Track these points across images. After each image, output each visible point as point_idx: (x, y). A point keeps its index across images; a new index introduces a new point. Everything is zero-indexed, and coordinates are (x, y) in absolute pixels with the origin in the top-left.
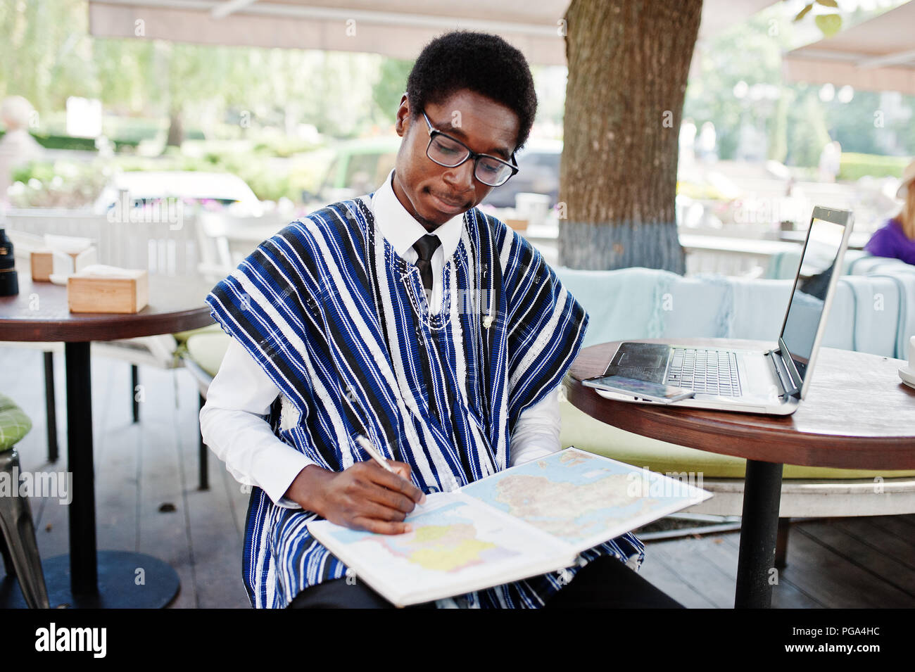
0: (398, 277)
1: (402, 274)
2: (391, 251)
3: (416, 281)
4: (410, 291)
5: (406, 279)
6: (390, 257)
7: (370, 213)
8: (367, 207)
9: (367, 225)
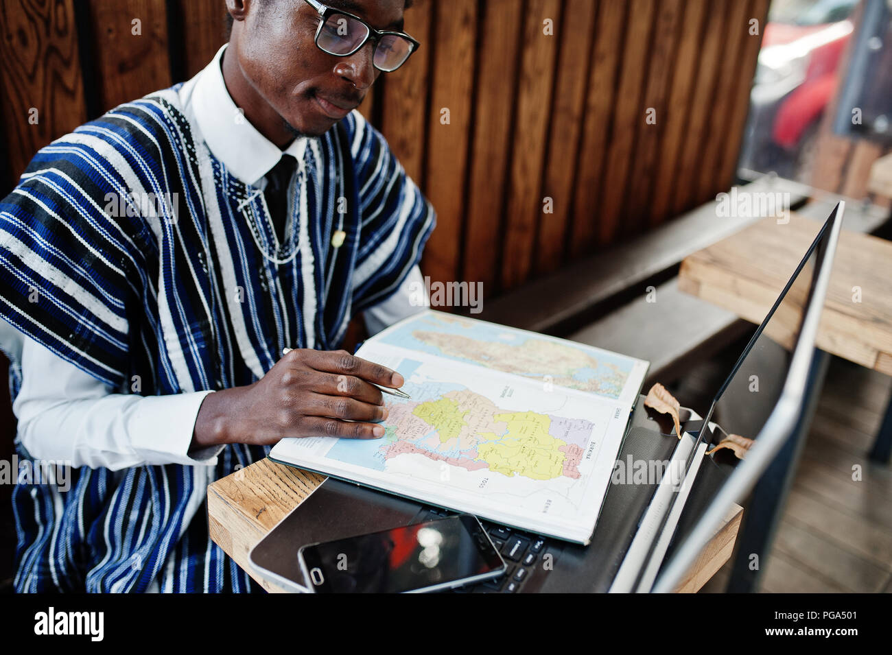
0: (235, 205)
1: (239, 201)
2: (222, 171)
3: (260, 208)
4: (251, 222)
5: (246, 208)
6: (222, 179)
7: (182, 117)
8: (176, 107)
9: (181, 135)
